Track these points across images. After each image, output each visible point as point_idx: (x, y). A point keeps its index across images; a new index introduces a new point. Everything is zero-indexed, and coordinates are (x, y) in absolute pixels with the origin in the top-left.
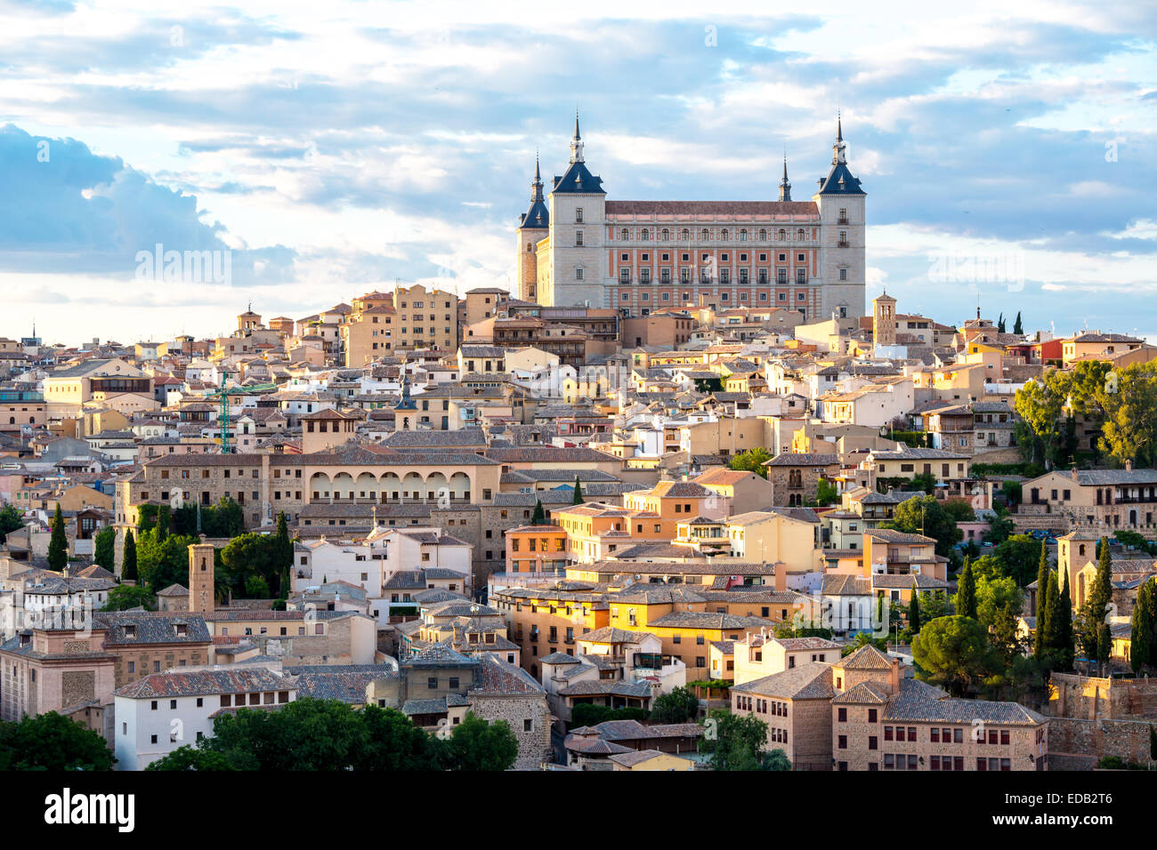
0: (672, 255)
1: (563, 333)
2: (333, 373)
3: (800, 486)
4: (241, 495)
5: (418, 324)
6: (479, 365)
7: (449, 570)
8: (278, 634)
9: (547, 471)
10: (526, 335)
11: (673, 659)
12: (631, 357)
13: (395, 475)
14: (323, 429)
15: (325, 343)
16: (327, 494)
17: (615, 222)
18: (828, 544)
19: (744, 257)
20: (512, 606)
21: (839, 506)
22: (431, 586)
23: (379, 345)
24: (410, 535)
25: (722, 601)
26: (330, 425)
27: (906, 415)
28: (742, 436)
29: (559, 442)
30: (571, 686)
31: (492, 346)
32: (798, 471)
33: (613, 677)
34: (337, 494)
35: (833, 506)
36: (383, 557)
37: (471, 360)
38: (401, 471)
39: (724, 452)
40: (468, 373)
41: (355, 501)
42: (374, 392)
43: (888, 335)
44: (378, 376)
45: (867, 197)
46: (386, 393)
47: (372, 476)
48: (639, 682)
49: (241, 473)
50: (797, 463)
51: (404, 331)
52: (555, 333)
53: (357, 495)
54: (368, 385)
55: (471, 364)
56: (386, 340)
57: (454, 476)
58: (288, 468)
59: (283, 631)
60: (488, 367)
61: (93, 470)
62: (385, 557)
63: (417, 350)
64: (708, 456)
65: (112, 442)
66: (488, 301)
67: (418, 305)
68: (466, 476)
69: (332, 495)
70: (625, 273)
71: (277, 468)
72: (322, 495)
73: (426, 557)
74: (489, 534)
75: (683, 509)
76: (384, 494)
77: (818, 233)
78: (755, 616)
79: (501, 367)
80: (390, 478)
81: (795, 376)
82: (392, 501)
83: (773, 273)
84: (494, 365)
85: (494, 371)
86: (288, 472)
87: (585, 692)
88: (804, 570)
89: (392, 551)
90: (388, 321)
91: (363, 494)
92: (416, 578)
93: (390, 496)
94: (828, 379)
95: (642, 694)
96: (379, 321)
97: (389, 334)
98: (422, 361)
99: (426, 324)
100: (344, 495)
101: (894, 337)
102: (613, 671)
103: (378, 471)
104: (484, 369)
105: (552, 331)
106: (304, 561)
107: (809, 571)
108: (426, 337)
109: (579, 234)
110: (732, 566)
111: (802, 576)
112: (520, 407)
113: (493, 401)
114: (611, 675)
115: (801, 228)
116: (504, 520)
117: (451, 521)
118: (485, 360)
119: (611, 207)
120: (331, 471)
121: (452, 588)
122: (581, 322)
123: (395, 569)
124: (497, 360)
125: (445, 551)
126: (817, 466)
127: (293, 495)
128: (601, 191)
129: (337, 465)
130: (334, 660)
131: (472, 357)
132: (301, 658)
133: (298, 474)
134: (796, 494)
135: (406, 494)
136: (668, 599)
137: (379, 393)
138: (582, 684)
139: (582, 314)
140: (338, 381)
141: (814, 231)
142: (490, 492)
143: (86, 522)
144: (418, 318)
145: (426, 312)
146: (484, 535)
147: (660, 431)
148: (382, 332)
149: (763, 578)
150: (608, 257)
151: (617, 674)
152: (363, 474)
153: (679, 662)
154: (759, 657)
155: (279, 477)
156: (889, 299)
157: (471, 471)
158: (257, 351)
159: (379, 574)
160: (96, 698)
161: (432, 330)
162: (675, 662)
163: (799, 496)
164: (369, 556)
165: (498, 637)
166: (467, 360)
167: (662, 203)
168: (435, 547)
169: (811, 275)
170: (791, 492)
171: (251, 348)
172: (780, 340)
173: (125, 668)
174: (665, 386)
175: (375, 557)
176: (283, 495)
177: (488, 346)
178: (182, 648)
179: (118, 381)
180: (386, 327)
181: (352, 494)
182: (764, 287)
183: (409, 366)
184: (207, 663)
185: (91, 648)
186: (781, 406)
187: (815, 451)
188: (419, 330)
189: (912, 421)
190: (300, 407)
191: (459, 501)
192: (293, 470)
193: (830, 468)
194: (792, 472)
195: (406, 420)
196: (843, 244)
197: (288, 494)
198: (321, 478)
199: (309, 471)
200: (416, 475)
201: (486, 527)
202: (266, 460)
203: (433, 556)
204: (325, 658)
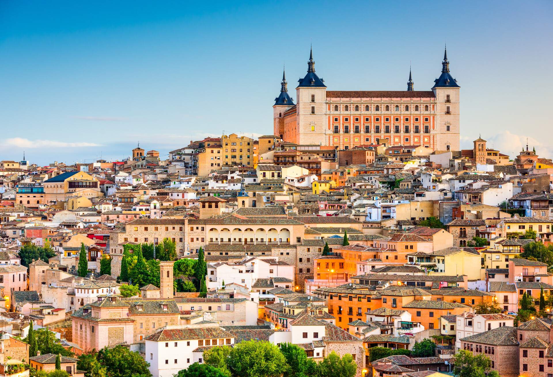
0: (360, 119)
1: (310, 158)
2: (194, 179)
3: (465, 236)
4: (174, 239)
5: (234, 154)
6: (268, 174)
7: (285, 278)
8: (207, 310)
9: (325, 228)
10: (290, 160)
11: (418, 324)
12: (345, 171)
13: (251, 230)
14: (210, 206)
15: (185, 163)
16: (217, 239)
17: (331, 102)
18: (483, 266)
19: (397, 120)
20: (327, 297)
21: (488, 246)
22: (277, 286)
23: (214, 164)
24: (263, 260)
25: (440, 295)
26: (213, 205)
27: (509, 200)
28: (422, 211)
29: (323, 214)
30: (367, 338)
31: (273, 165)
32: (464, 229)
33: (387, 333)
34: (222, 239)
35: (485, 247)
36: (251, 271)
37: (264, 172)
38: (255, 228)
39: (413, 219)
40: (262, 178)
41: (231, 243)
42: (215, 188)
43: (482, 160)
44: (216, 179)
45: (460, 88)
46: (222, 188)
47: (240, 230)
48: (401, 335)
49: (174, 228)
50: (464, 225)
51: (227, 157)
52: (306, 158)
53: (232, 240)
54: (212, 185)
55: (264, 174)
56: (218, 162)
57: (281, 230)
58: (197, 226)
59: (210, 308)
60: (273, 176)
61: (79, 227)
62: (253, 271)
63: (235, 167)
64: (406, 221)
65: (86, 213)
66: (270, 142)
67: (234, 144)
68: (288, 230)
69: (219, 240)
70: (336, 128)
71: (192, 226)
72: (214, 240)
73: (271, 272)
74: (301, 260)
75: (409, 247)
76: (246, 240)
77: (435, 106)
78: (458, 302)
79: (279, 175)
80: (249, 231)
81: (438, 180)
82: (250, 243)
83: (412, 127)
84: (276, 175)
85: (276, 177)
86: (197, 228)
87: (374, 340)
88: (476, 279)
89: (256, 268)
90: (219, 152)
91: (235, 239)
92: (269, 282)
93: (249, 240)
94: (460, 182)
95: (405, 342)
96: (214, 152)
97: (219, 159)
98: (237, 172)
99: (237, 154)
100: (226, 240)
101: (485, 160)
102: (387, 330)
103: (243, 227)
104: (271, 176)
105: (304, 157)
106: (212, 273)
107: (478, 280)
108: (237, 160)
109: (313, 108)
110: (440, 277)
111: (475, 282)
112: (292, 196)
113: (278, 192)
114: (386, 332)
115: (427, 104)
116: (309, 253)
117: (282, 254)
118: (271, 172)
119: (329, 94)
120: (219, 227)
121: (287, 287)
122: (317, 152)
123: (257, 278)
124: (277, 172)
125: (281, 268)
126: (474, 226)
127: (200, 240)
128: (324, 86)
129: (222, 224)
130: (237, 323)
131: (265, 170)
132: (221, 322)
133: (203, 229)
134: (463, 240)
135: (257, 239)
136: (412, 294)
137: (218, 188)
138: (373, 336)
139: (318, 148)
140: (197, 182)
141: (433, 106)
142: (300, 239)
143: (93, 253)
144: (234, 150)
145: (237, 148)
146: (298, 261)
147: (379, 208)
148: (216, 158)
149: (458, 283)
150: (327, 120)
151: (389, 332)
152: (235, 229)
153: (421, 326)
154: (470, 323)
155: (193, 230)
156: (481, 140)
157: (290, 228)
158: (148, 167)
159: (251, 279)
160: (125, 341)
161: (241, 157)
162: (419, 325)
163: (465, 241)
164: (244, 271)
165: (325, 312)
166: (262, 172)
167: (355, 92)
168: (276, 266)
169: (432, 129)
170: (460, 239)
171: (145, 166)
172: (421, 162)
173: (139, 326)
174: (367, 185)
175: (247, 271)
176: (195, 240)
177: (271, 165)
178: (166, 316)
179: (83, 182)
180: (218, 155)
181: (230, 240)
182: (407, 134)
183: (232, 175)
184: (177, 324)
185: (121, 316)
186: (440, 195)
187: (467, 218)
188: (234, 157)
189: (512, 203)
190: (178, 195)
191: (284, 243)
192: (200, 227)
193: (480, 227)
194: (461, 229)
195: (243, 202)
196: (448, 113)
197: (198, 239)
198: (214, 231)
199: (208, 227)
200: (262, 230)
201: (299, 256)
202: (186, 222)
203: (275, 271)
204: (233, 322)
